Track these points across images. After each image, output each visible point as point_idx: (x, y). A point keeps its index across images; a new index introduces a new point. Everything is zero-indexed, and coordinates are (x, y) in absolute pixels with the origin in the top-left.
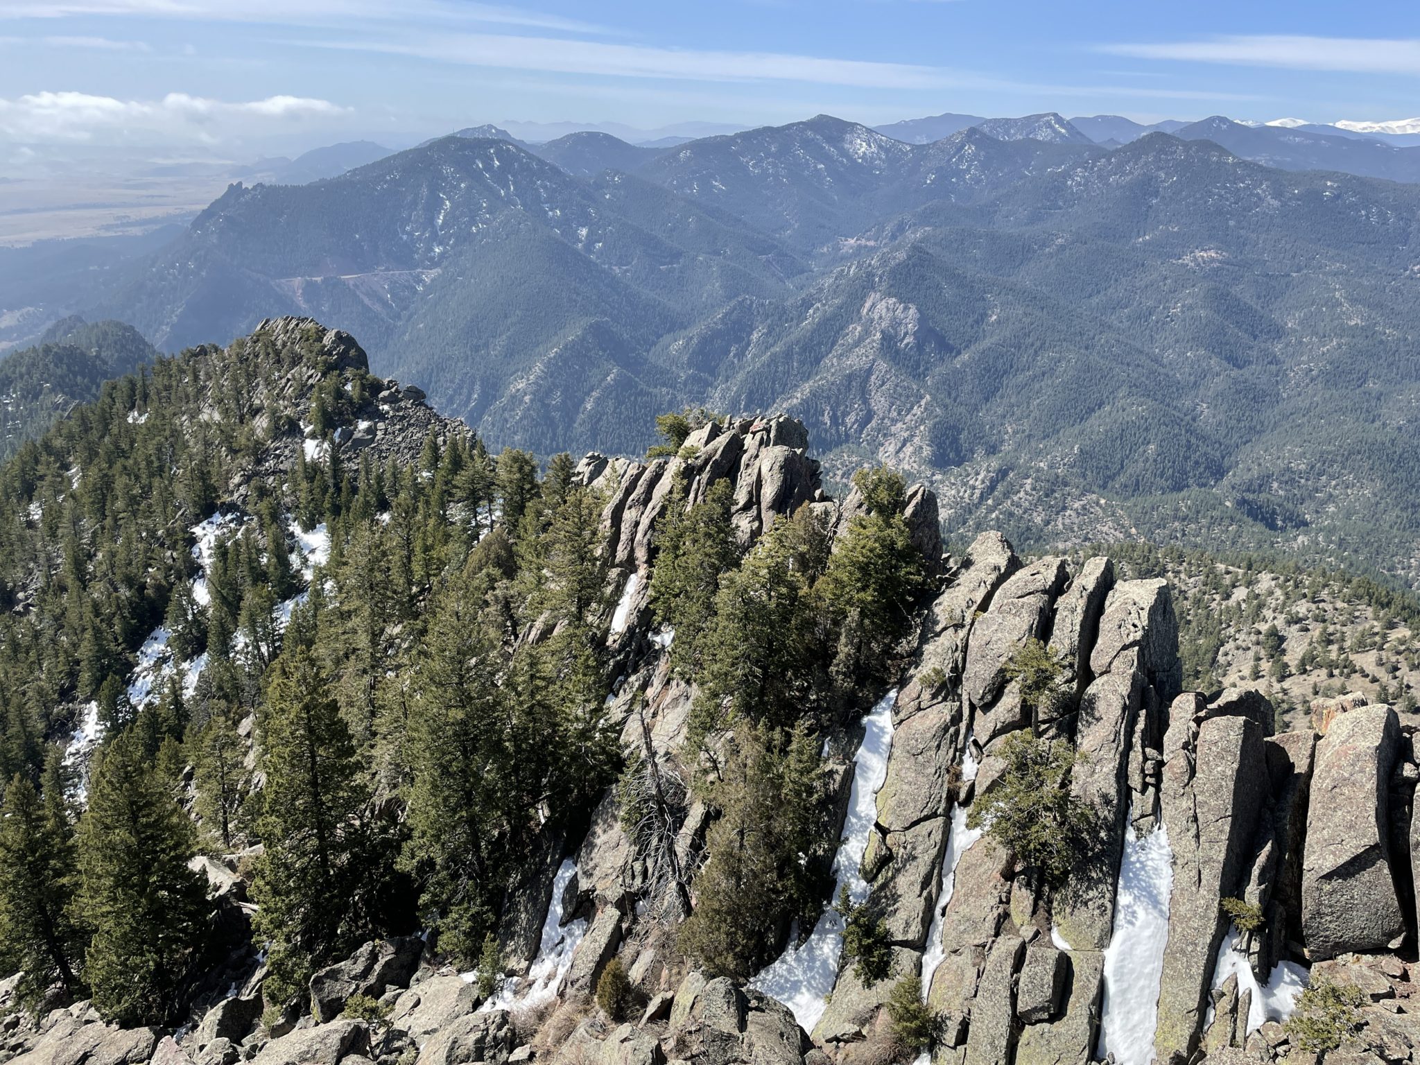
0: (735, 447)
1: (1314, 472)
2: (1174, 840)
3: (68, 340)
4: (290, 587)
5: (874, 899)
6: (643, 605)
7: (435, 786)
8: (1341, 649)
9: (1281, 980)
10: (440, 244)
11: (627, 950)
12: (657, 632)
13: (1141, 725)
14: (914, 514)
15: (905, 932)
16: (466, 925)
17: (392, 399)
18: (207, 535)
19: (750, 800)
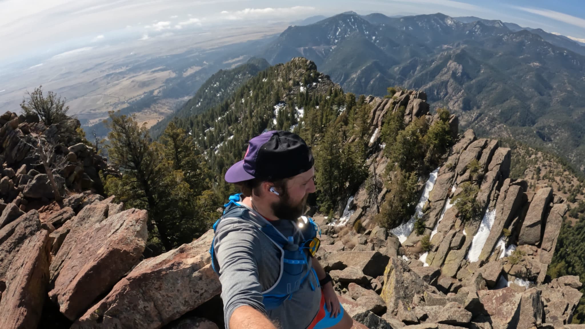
0: (407, 98)
1: (556, 127)
2: (497, 213)
3: (252, 62)
4: (294, 122)
5: (424, 217)
6: (379, 136)
7: (323, 174)
8: (553, 175)
9: (510, 248)
10: (337, 39)
11: (363, 218)
12: (381, 144)
13: (496, 185)
14: (452, 122)
15: (429, 225)
16: (326, 206)
17: (321, 78)
18: (277, 108)
19: (398, 189)
